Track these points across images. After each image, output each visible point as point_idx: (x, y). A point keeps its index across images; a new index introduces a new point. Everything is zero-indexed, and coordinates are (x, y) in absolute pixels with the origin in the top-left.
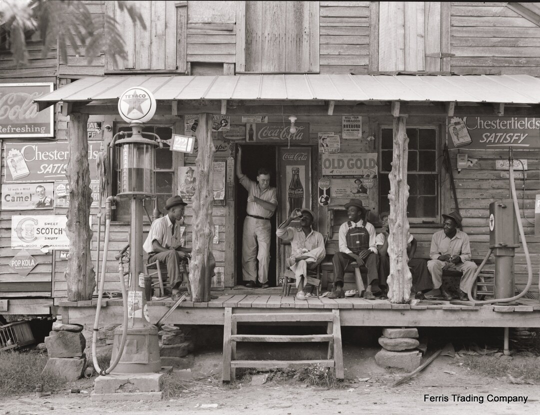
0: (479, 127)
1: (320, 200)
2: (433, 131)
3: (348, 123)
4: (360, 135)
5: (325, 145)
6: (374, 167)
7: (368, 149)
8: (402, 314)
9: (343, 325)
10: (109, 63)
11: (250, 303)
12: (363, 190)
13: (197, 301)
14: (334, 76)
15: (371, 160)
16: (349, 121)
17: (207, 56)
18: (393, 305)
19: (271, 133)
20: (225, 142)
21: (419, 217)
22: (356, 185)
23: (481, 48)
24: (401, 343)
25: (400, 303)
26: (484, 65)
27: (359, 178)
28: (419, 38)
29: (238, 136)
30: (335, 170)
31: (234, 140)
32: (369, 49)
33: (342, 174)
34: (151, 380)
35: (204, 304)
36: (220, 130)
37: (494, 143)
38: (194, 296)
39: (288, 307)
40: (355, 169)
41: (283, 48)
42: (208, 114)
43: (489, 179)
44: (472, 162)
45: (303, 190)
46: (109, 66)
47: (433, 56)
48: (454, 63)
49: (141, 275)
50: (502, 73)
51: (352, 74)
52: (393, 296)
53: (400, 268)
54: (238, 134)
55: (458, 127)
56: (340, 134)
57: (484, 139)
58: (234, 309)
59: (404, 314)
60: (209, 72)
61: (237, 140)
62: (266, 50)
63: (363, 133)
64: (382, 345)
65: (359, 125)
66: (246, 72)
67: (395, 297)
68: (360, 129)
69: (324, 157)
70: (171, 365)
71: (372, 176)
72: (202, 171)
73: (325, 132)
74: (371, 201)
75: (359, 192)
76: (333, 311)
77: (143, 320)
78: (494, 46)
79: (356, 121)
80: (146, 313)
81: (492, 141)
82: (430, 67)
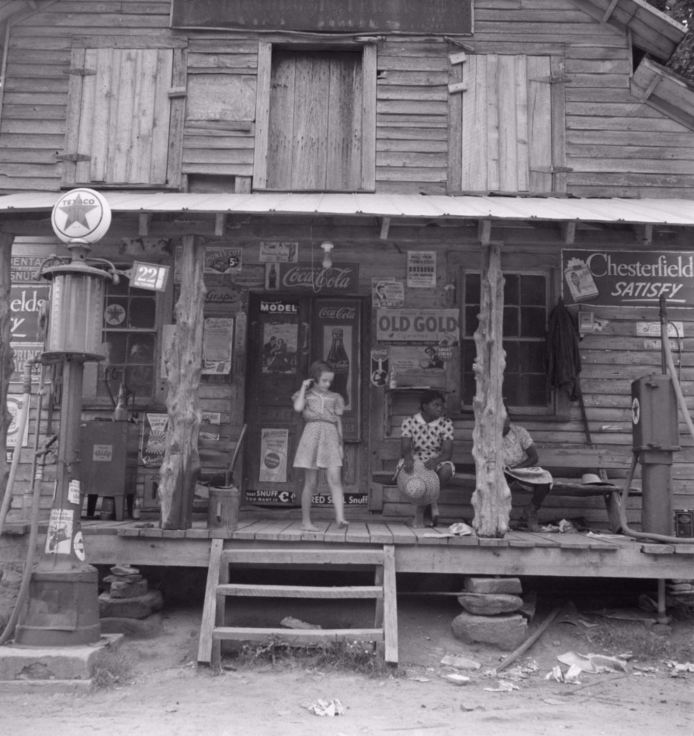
0: (610, 274)
1: (374, 377)
2: (542, 279)
3: (416, 265)
4: (434, 282)
5: (381, 297)
6: (454, 329)
7: (445, 302)
8: (495, 554)
9: (401, 571)
10: (68, 174)
11: (253, 532)
12: (439, 363)
13: (169, 527)
14: (395, 196)
15: (449, 319)
16: (417, 262)
17: (211, 166)
18: (481, 539)
19: (303, 277)
20: (234, 289)
21: (522, 405)
22: (427, 356)
23: (610, 161)
24: (494, 602)
25: (492, 536)
26: (616, 184)
27: (431, 346)
28: (520, 146)
29: (253, 281)
30: (396, 333)
31: (247, 288)
32: (447, 160)
33: (407, 339)
34: (75, 660)
35: (178, 533)
36: (227, 272)
37: (633, 297)
38: (165, 518)
39: (313, 539)
40: (426, 332)
41: (323, 158)
42: (196, 237)
43: (626, 350)
44: (600, 324)
45: (348, 363)
46: (68, 178)
47: (541, 172)
48: (572, 181)
49: (72, 483)
50: (642, 196)
51: (423, 194)
52: (481, 526)
53: (492, 480)
54: (254, 278)
55: (579, 273)
56: (404, 281)
57: (618, 291)
58: (228, 542)
59: (498, 555)
60: (214, 189)
61: (252, 287)
62: (298, 159)
63: (438, 279)
64: (463, 604)
65: (432, 268)
66: (268, 189)
67: (484, 527)
68: (434, 274)
69: (379, 314)
70: (122, 633)
71: (450, 343)
72: (185, 323)
73: (382, 277)
74: (448, 380)
75: (431, 366)
76: (385, 548)
77: (72, 557)
78: (629, 158)
79: (428, 262)
80: (78, 546)
81: (631, 295)
82: (537, 185)
